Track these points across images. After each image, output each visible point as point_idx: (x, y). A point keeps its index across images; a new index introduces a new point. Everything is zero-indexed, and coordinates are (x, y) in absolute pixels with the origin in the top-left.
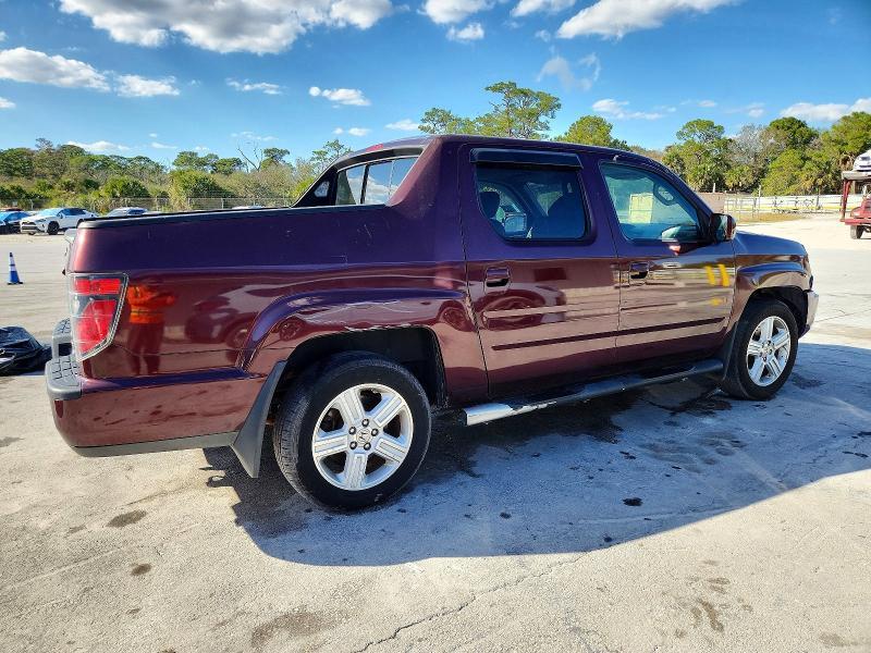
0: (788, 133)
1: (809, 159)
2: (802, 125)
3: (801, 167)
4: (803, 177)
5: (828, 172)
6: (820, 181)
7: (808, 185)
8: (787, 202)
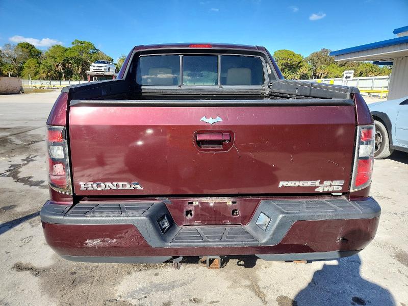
0: (28, 50)
1: (41, 63)
2: (33, 47)
3: (39, 67)
4: (41, 72)
5: (52, 70)
6: (49, 74)
7: (44, 75)
8: (37, 83)
